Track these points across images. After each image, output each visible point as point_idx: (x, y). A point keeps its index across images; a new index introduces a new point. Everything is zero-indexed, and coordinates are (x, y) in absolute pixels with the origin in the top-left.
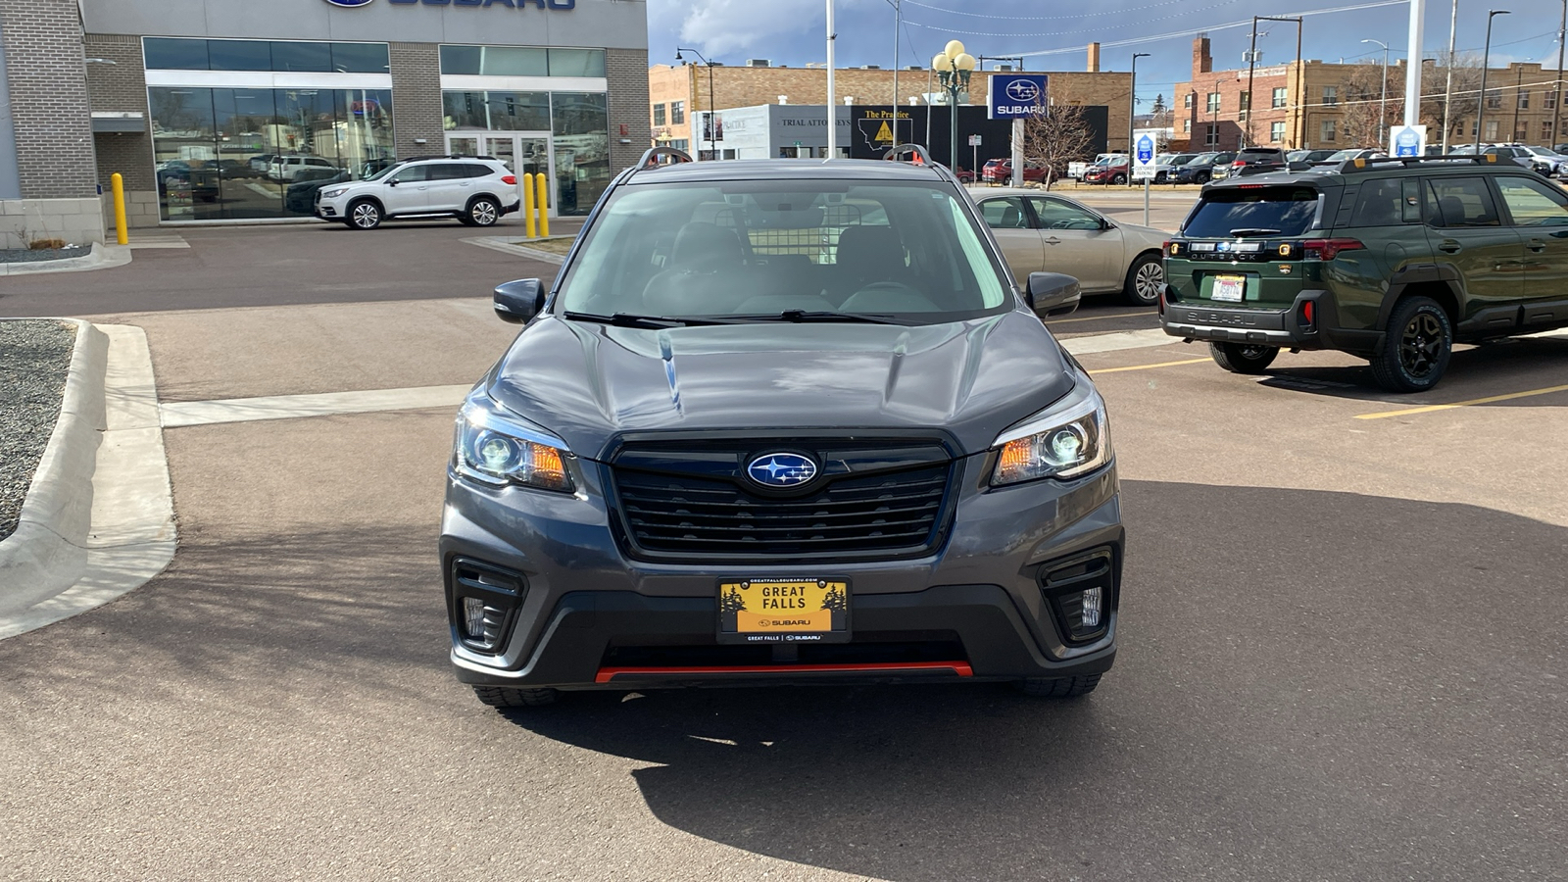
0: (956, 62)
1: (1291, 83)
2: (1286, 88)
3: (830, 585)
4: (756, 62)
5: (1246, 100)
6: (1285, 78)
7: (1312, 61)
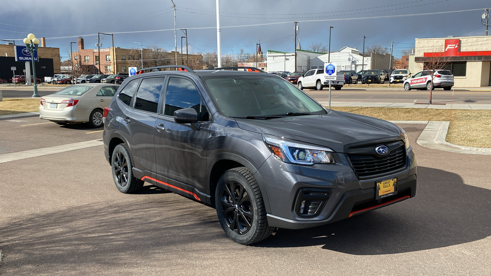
1: (112, 53)
2: (110, 55)
3: (394, 179)
5: (98, 58)
6: (109, 52)
7: (117, 48)
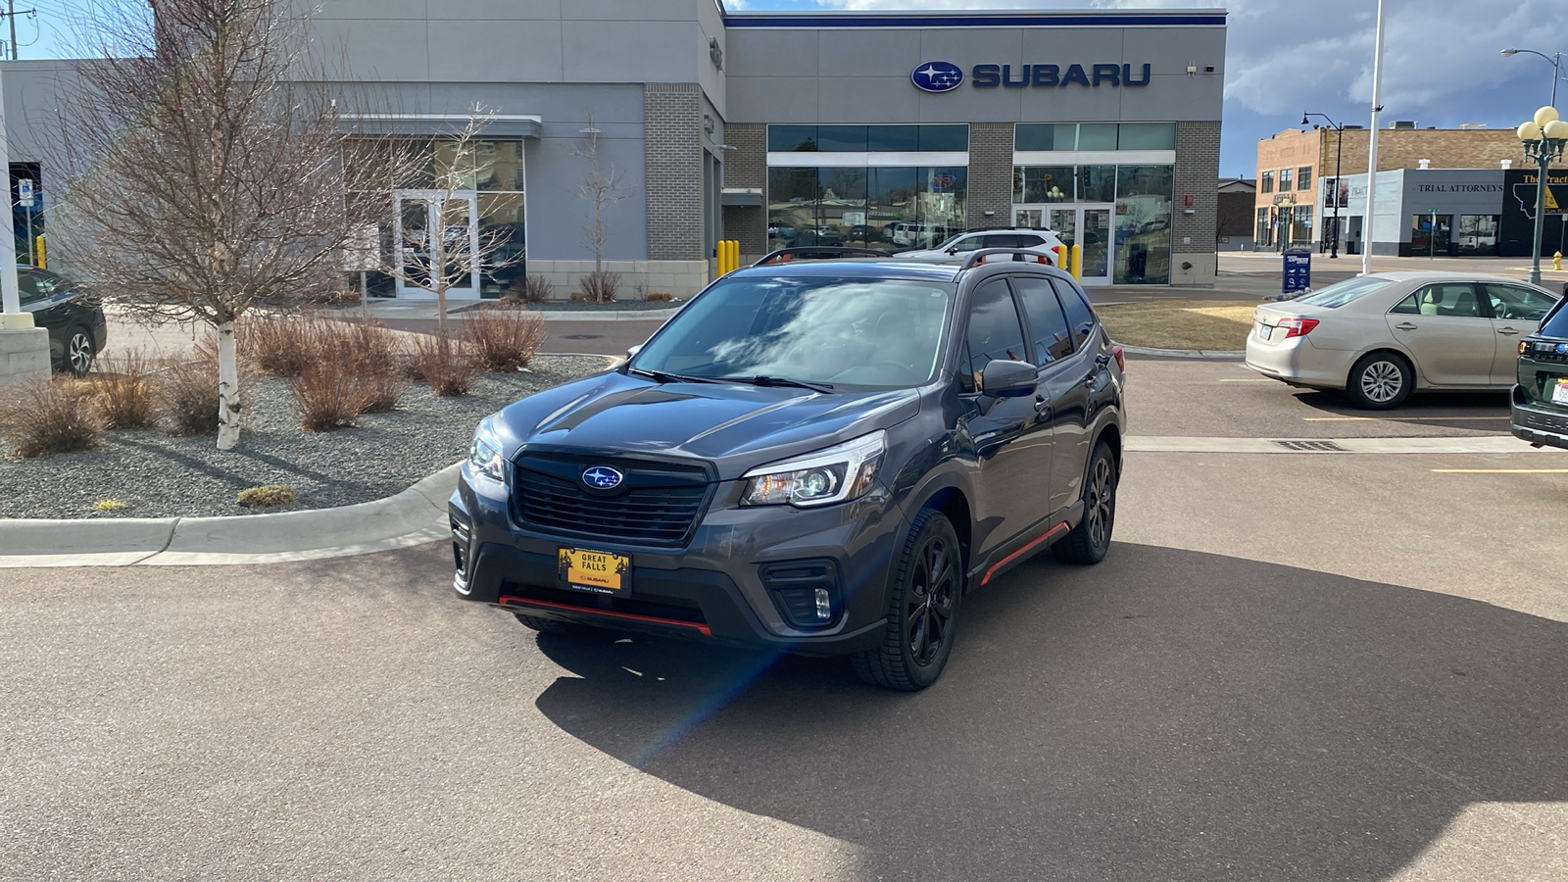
0: (1546, 130)
3: (620, 558)
4: (1399, 124)
